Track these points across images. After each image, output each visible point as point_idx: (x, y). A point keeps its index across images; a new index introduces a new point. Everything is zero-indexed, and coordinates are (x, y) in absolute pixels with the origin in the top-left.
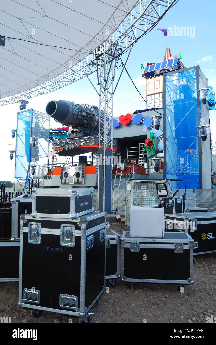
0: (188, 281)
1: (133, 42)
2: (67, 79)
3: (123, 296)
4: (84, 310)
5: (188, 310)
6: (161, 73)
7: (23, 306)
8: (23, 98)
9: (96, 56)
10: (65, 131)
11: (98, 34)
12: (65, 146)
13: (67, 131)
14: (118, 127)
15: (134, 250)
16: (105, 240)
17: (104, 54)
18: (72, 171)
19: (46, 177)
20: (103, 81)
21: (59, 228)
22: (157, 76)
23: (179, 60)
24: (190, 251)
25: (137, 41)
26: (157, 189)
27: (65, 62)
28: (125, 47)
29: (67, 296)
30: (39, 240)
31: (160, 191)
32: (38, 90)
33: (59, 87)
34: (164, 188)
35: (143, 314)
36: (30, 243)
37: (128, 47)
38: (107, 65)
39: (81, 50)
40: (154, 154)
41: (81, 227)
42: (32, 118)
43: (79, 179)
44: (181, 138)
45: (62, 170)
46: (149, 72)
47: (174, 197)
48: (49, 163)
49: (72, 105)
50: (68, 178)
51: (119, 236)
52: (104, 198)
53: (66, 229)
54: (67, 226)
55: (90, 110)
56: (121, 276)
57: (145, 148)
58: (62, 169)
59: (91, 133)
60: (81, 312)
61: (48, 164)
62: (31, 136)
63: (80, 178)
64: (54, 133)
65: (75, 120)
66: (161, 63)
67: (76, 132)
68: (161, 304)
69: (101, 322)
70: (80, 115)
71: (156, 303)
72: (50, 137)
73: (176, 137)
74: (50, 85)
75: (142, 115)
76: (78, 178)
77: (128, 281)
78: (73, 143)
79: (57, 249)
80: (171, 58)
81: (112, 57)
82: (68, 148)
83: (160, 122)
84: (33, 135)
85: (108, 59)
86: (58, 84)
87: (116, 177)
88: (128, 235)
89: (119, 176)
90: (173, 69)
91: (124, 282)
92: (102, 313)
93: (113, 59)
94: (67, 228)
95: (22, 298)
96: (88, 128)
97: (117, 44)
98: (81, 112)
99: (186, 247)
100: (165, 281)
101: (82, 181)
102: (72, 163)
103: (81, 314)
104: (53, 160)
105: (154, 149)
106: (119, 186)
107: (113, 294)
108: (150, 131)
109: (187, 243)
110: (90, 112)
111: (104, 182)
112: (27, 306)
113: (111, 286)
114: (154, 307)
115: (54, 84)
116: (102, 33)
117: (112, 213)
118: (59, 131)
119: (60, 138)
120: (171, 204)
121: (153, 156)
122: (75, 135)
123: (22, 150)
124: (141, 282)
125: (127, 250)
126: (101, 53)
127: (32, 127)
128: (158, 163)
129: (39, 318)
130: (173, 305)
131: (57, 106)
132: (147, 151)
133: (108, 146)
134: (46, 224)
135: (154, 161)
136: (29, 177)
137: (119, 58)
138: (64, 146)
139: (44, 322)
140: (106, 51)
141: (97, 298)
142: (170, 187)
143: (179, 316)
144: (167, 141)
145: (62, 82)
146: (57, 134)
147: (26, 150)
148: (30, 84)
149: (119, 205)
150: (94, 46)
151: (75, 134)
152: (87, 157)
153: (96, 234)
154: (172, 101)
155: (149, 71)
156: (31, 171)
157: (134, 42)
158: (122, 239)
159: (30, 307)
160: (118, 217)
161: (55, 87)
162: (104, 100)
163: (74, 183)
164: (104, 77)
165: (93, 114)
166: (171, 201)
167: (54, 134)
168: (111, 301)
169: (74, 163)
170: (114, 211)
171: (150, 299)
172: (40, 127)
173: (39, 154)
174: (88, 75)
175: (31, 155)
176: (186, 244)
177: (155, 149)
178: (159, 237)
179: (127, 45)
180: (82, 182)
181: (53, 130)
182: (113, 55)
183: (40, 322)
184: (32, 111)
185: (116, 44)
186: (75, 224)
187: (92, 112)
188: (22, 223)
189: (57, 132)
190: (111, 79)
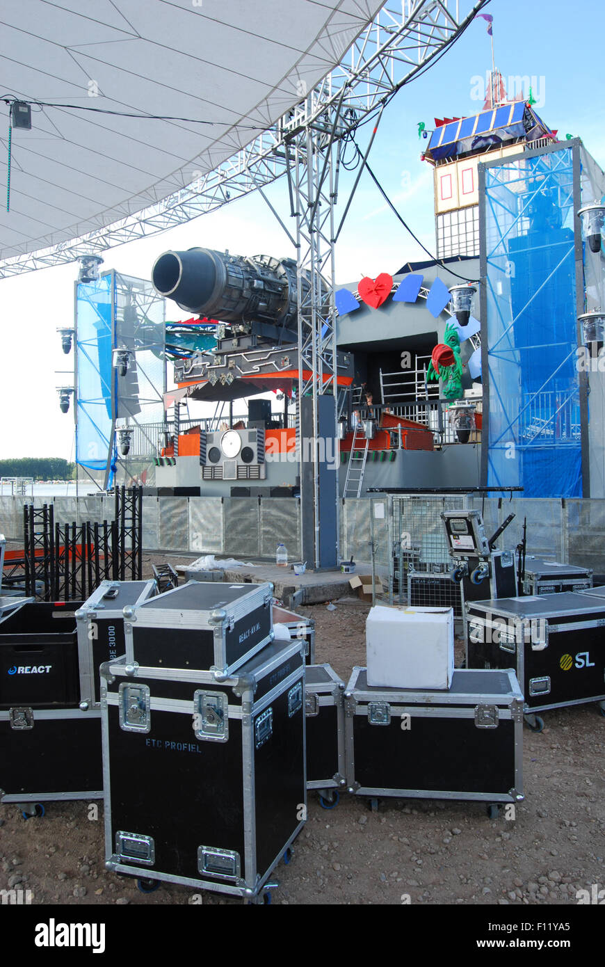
0: (510, 795)
1: (387, 94)
2: (206, 196)
3: (351, 831)
4: (254, 882)
5: (504, 872)
6: (475, 147)
7: (116, 869)
8: (86, 250)
9: (284, 135)
10: (207, 327)
11: (286, 77)
12: (209, 376)
13: (214, 328)
14: (355, 313)
15: (377, 721)
16: (304, 708)
17: (307, 128)
18: (231, 444)
19: (161, 460)
20: (305, 204)
21: (191, 699)
22: (464, 156)
23: (528, 108)
24: (515, 724)
25: (396, 91)
26: (449, 532)
27: (198, 154)
28: (365, 109)
29: (216, 851)
30: (144, 723)
31: (457, 537)
32: (127, 229)
33: (186, 217)
34: (467, 532)
35: (396, 881)
36: (124, 730)
37: (374, 109)
38: (315, 157)
39: (240, 121)
40: (459, 386)
41: (241, 697)
42: (115, 294)
43: (249, 466)
44: (531, 349)
45: (204, 442)
46: (441, 147)
47: (492, 553)
48: (169, 419)
49: (225, 263)
50: (222, 462)
51: (341, 685)
52: (317, 529)
53: (207, 700)
54: (208, 694)
55: (275, 272)
56: (346, 780)
57: (431, 370)
58: (205, 438)
59: (279, 335)
60: (247, 888)
61: (166, 422)
62: (116, 348)
63: (251, 464)
64: (177, 335)
65: (233, 303)
66: (475, 117)
67: (237, 336)
68: (440, 853)
69: (295, 903)
70: (247, 289)
71: (429, 850)
72: (167, 346)
73: (518, 345)
74: (161, 214)
75: (422, 277)
76: (248, 464)
77: (364, 794)
78: (230, 366)
79: (187, 746)
80: (504, 101)
81: (329, 136)
82: (218, 381)
83: (470, 302)
84: (121, 342)
85: (319, 139)
86: (183, 211)
87: (351, 458)
88: (362, 683)
89: (361, 455)
90: (512, 134)
91: (355, 795)
92: (298, 878)
93: (333, 141)
94: (210, 698)
95: (114, 852)
96: (270, 322)
97: (341, 102)
98: (250, 280)
99: (505, 714)
100: (454, 795)
101: (259, 471)
102: (231, 417)
103: (249, 891)
104: (178, 411)
105: (459, 372)
106: (361, 483)
107: (328, 826)
108: (445, 321)
109: (507, 705)
110: (276, 278)
111: (316, 486)
112: (125, 869)
113: (324, 804)
114: (423, 862)
115: (171, 212)
116: (298, 74)
117: (339, 569)
118: (192, 329)
119: (195, 346)
120: (486, 573)
121: (454, 392)
122: (237, 343)
123: (92, 387)
124: (394, 795)
125: (360, 721)
126: (296, 127)
127: (118, 319)
128: (468, 419)
129: (154, 892)
130: (470, 856)
131: (183, 267)
132: (437, 379)
133: (324, 388)
134: (161, 688)
135: (455, 413)
136: (116, 460)
137: (350, 138)
138: (205, 375)
139: (165, 902)
140: (310, 120)
141: (287, 844)
142: (482, 528)
143: (479, 888)
144: (493, 355)
145: (192, 206)
146: (186, 337)
147: (102, 384)
148: (104, 214)
149: (360, 541)
150: (278, 110)
151: (235, 341)
152: (269, 402)
153: (280, 705)
154: (506, 242)
155: (442, 143)
156: (118, 444)
157: (389, 94)
158: (349, 694)
159: (131, 873)
160: (355, 582)
161: (173, 217)
162: (310, 259)
163: (238, 476)
164: (309, 194)
165: (283, 283)
166: (486, 564)
167: (177, 337)
168: (322, 846)
169: (237, 417)
170: (345, 564)
171: (414, 840)
172: (139, 317)
173: (140, 396)
174: (264, 185)
175: (119, 397)
176: (505, 707)
177: (461, 373)
178: (440, 688)
179: (369, 103)
180: (259, 473)
181: (174, 327)
182: (331, 131)
183: (156, 902)
184: (114, 277)
185: (338, 102)
186: (227, 690)
187: (280, 278)
188: (104, 683)
189: (188, 330)
190: (329, 198)
